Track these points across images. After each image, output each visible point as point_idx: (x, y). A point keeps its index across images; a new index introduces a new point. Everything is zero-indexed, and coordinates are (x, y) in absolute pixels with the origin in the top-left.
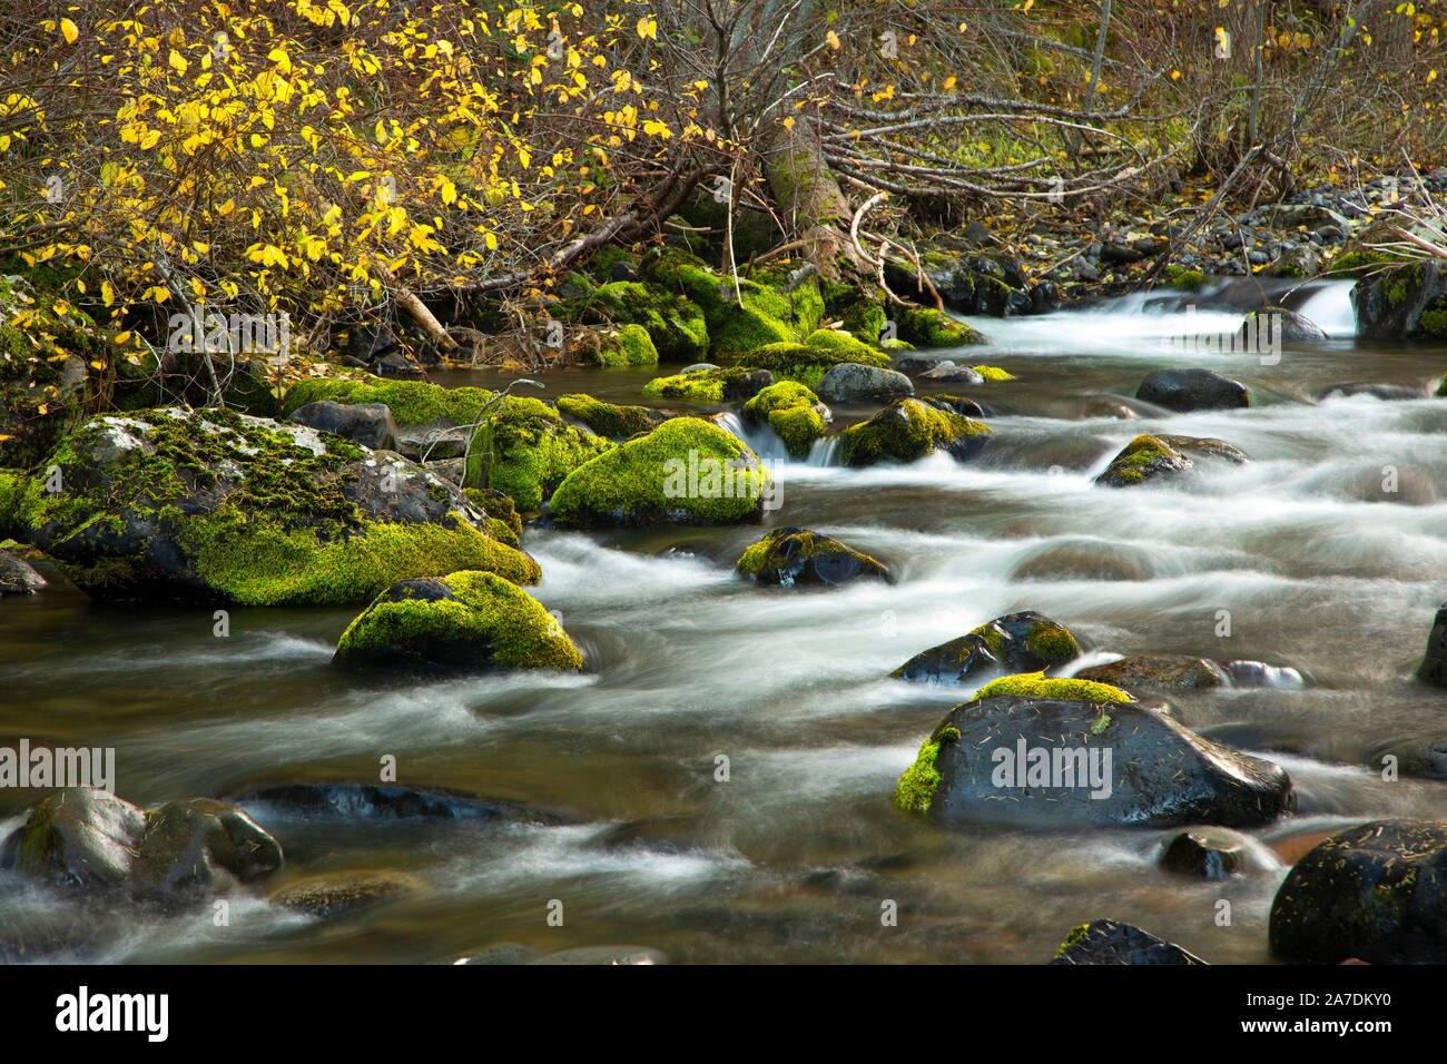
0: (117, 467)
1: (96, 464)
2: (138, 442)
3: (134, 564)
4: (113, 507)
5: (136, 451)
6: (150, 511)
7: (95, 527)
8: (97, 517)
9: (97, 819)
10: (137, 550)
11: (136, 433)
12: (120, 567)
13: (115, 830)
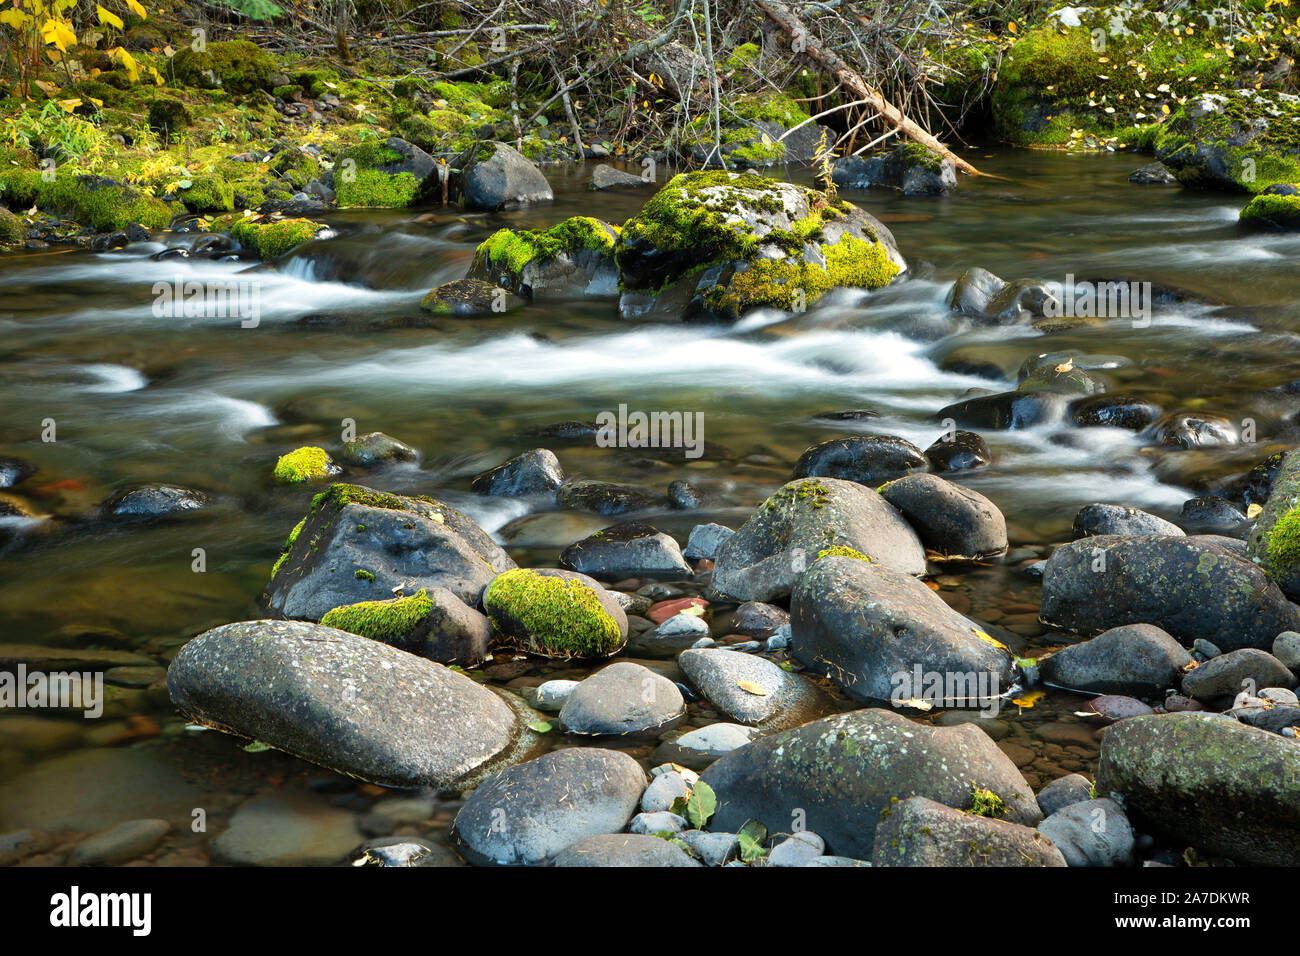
0: (1203, 120)
1: (1191, 118)
2: (1216, 107)
3: (1200, 170)
4: (1194, 140)
5: (1214, 112)
6: (1211, 143)
7: (1183, 150)
8: (1186, 145)
9: (979, 284)
10: (1201, 163)
11: (1217, 102)
12: (1194, 171)
13: (987, 289)
